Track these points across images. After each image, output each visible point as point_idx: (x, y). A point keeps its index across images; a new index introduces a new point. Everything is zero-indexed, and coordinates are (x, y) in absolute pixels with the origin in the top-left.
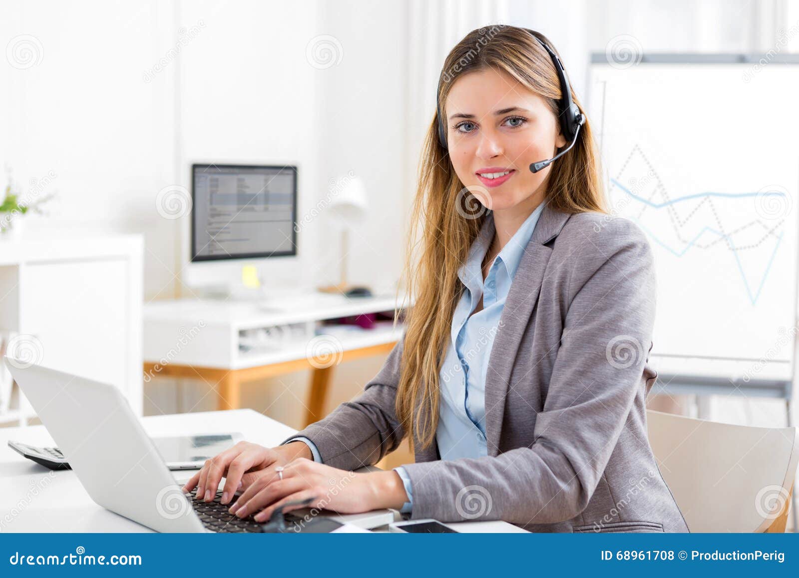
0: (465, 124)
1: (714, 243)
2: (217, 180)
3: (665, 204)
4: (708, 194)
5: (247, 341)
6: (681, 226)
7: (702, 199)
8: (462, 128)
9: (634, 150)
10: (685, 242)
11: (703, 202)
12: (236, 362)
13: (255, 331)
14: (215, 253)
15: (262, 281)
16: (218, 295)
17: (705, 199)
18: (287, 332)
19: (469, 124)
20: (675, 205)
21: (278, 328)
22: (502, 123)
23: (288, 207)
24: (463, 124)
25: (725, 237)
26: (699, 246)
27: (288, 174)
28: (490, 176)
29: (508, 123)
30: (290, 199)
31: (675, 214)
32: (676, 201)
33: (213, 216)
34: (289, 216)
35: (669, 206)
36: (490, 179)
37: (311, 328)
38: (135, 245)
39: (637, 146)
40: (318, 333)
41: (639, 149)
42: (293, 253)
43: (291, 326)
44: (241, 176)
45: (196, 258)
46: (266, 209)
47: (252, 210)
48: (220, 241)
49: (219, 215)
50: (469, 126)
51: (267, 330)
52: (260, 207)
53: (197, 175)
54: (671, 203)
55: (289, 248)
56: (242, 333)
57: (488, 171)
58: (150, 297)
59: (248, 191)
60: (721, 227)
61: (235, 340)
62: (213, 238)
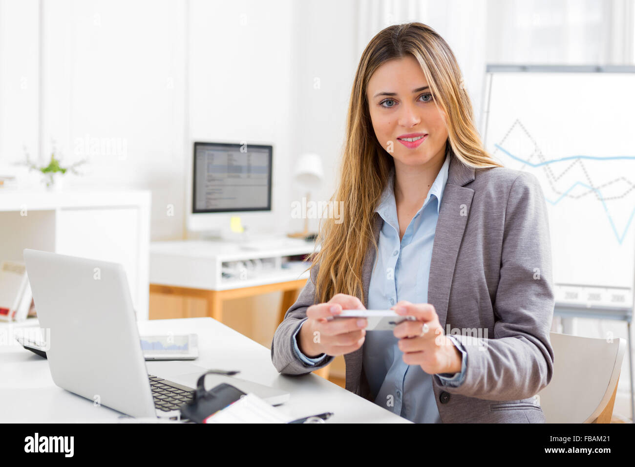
0: (387, 101)
1: (585, 194)
2: (213, 155)
3: (542, 164)
4: (579, 157)
5: (227, 271)
6: (556, 181)
7: (574, 160)
8: (385, 104)
9: (515, 123)
10: (559, 193)
11: (574, 163)
12: (220, 285)
13: (235, 263)
14: (211, 207)
15: (245, 228)
16: (214, 238)
17: (576, 161)
18: (259, 265)
19: (390, 101)
20: (551, 165)
21: (252, 261)
22: (417, 99)
23: (266, 175)
24: (385, 102)
25: (594, 190)
26: (572, 197)
27: (265, 152)
28: (410, 140)
29: (421, 99)
30: (267, 170)
31: (551, 171)
32: (552, 161)
33: (209, 181)
34: (266, 182)
35: (545, 166)
36: (410, 142)
37: (279, 262)
38: (144, 198)
39: (517, 120)
40: (283, 267)
41: (519, 123)
42: (268, 208)
43: (262, 260)
44: (230, 153)
45: (195, 211)
46: (249, 177)
47: (239, 177)
48: (215, 199)
49: (213, 180)
50: (390, 103)
51: (244, 263)
52: (244, 175)
53: (198, 151)
54: (547, 163)
55: (265, 205)
56: (225, 265)
57: (408, 137)
58: (155, 238)
59: (235, 163)
60: (590, 182)
61: (219, 269)
62: (210, 196)
